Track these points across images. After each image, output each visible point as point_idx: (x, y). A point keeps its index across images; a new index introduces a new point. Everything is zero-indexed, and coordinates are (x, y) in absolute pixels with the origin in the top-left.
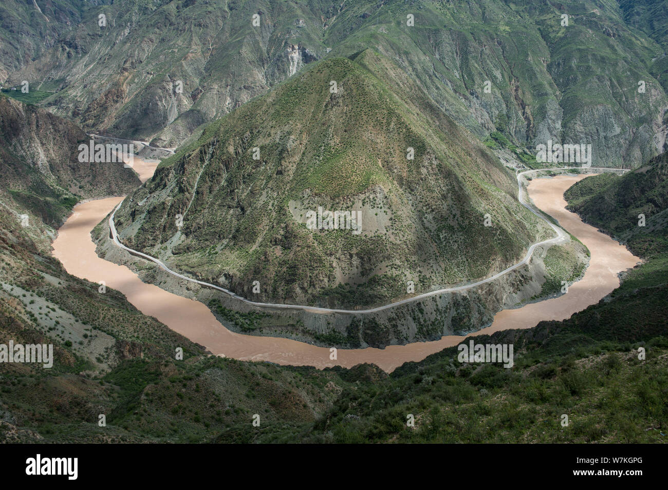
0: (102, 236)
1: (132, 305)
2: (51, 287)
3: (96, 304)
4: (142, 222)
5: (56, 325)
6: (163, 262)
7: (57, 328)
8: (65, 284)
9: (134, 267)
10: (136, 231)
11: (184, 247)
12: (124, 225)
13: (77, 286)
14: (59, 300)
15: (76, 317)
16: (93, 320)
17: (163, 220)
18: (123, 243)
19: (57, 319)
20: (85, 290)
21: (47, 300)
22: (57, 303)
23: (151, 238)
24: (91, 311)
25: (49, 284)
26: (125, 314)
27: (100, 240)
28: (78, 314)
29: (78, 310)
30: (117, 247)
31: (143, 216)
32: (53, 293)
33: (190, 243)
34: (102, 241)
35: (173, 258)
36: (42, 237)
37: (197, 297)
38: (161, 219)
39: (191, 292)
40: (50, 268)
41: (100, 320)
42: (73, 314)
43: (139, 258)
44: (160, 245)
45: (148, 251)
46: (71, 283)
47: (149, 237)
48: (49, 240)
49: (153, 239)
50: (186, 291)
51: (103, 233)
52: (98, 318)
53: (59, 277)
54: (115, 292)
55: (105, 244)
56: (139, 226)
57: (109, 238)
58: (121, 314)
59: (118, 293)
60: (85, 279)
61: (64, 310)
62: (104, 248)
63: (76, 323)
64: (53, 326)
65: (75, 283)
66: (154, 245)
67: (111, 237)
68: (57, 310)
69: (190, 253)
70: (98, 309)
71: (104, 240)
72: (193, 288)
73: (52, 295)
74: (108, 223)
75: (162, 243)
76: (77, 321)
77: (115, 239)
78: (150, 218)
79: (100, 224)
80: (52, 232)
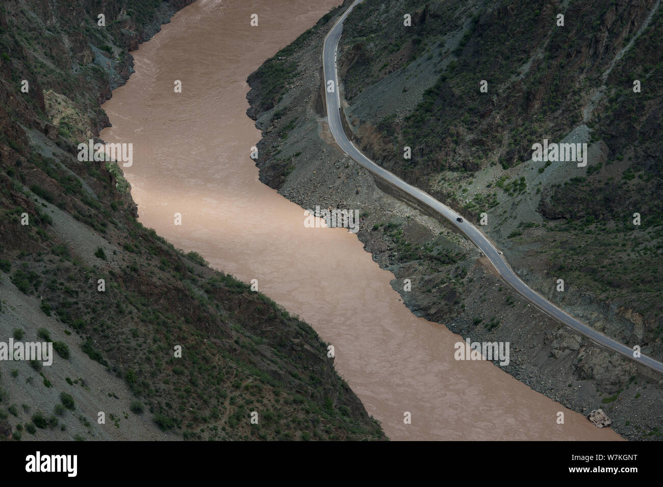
0: (286, 101)
1: (347, 390)
2: (68, 264)
3: (217, 360)
4: (445, 64)
5: (59, 412)
6: (498, 242)
7: (61, 421)
8: (118, 260)
9: (385, 242)
10: (416, 97)
11: (593, 192)
12: (375, 68)
13: (160, 277)
14: (87, 318)
15: (137, 394)
16: (195, 419)
17: (526, 68)
18: (357, 141)
19: (70, 390)
20: (183, 296)
21: (46, 310)
22: (79, 328)
23: (469, 137)
24: (193, 383)
25: (64, 252)
26: (315, 422)
27: (278, 116)
28: (146, 386)
29: (146, 367)
30: (334, 151)
31: (452, 41)
32: (72, 286)
33: (619, 180)
34: (284, 121)
35: (539, 232)
36: (75, 70)
37: (609, 412)
38: (522, 62)
39: (591, 386)
40: (76, 190)
41: (220, 424)
42: (129, 380)
43: (407, 211)
44: (497, 172)
45: (446, 188)
46: (141, 261)
47: (462, 129)
48: (94, 83)
49: (474, 142)
50: (572, 379)
51: (294, 89)
52: (215, 417)
53: (102, 230)
54: (294, 327)
55: (293, 136)
56: (432, 81)
57: (310, 112)
58: (301, 416)
59: (306, 331)
60: (193, 257)
61: (96, 357)
62: (286, 148)
63: (133, 417)
64: (48, 412)
65: (156, 262)
66: (476, 167)
67: (321, 109)
68: (75, 353)
69: (611, 225)
70: (220, 381)
71: (290, 116)
72: (599, 372)
73: (69, 292)
74: (318, 50)
75: (507, 162)
76: (137, 410)
77: (331, 119)
78: (477, 53)
79: (287, 51)
80: (111, 57)
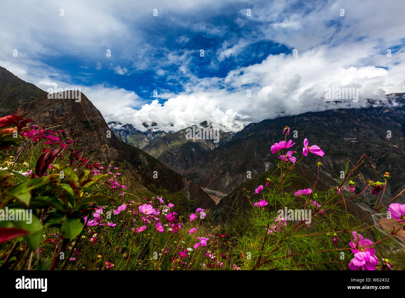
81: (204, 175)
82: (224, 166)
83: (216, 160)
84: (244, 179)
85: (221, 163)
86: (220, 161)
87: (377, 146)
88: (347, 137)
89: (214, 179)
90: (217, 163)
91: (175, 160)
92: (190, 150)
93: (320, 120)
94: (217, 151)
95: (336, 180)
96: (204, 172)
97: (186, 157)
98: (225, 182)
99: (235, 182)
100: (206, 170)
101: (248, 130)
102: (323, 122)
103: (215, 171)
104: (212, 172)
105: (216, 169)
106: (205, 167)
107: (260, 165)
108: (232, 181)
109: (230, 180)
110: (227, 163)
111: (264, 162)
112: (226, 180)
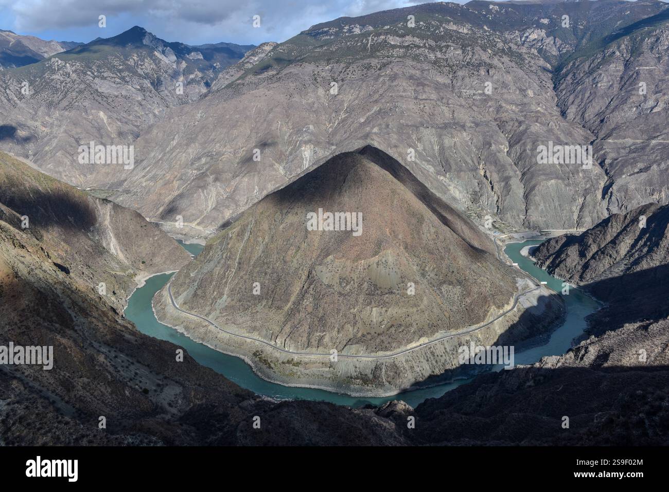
0: (162, 302)
2: (130, 344)
4: (195, 288)
5: (135, 376)
10: (190, 296)
12: (180, 291)
14: (136, 355)
15: (150, 369)
16: (164, 371)
19: (136, 371)
21: (127, 355)
22: (135, 358)
25: (128, 342)
28: (152, 367)
29: (151, 363)
31: (195, 284)
33: (234, 304)
35: (221, 318)
42: (148, 367)
44: (210, 307)
51: (163, 299)
52: (168, 369)
56: (193, 292)
60: (154, 338)
61: (140, 363)
64: (132, 377)
68: (135, 363)
73: (131, 351)
75: (212, 305)
76: (151, 372)
81: (144, 184)
82: (199, 158)
83: (174, 143)
84: (254, 189)
85: (190, 150)
86: (188, 145)
87: (514, 107)
88: (468, 88)
89: (176, 193)
90: (179, 152)
91: (47, 148)
92: (91, 117)
93: (422, 45)
94: (176, 119)
95: (442, 178)
96: (144, 176)
97: (82, 136)
98: (206, 200)
99: (231, 198)
100: (149, 172)
101: (255, 61)
102: (427, 51)
103: (176, 173)
104: (168, 176)
105: (177, 166)
106: (145, 162)
107: (291, 154)
108: (225, 196)
109: (218, 194)
110: (206, 151)
111: (300, 146)
112: (208, 194)
